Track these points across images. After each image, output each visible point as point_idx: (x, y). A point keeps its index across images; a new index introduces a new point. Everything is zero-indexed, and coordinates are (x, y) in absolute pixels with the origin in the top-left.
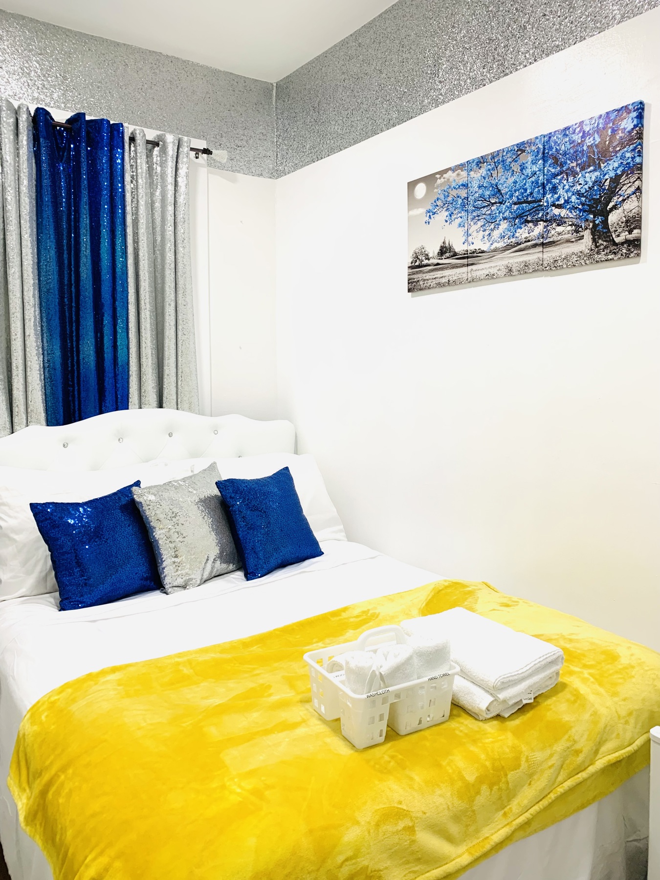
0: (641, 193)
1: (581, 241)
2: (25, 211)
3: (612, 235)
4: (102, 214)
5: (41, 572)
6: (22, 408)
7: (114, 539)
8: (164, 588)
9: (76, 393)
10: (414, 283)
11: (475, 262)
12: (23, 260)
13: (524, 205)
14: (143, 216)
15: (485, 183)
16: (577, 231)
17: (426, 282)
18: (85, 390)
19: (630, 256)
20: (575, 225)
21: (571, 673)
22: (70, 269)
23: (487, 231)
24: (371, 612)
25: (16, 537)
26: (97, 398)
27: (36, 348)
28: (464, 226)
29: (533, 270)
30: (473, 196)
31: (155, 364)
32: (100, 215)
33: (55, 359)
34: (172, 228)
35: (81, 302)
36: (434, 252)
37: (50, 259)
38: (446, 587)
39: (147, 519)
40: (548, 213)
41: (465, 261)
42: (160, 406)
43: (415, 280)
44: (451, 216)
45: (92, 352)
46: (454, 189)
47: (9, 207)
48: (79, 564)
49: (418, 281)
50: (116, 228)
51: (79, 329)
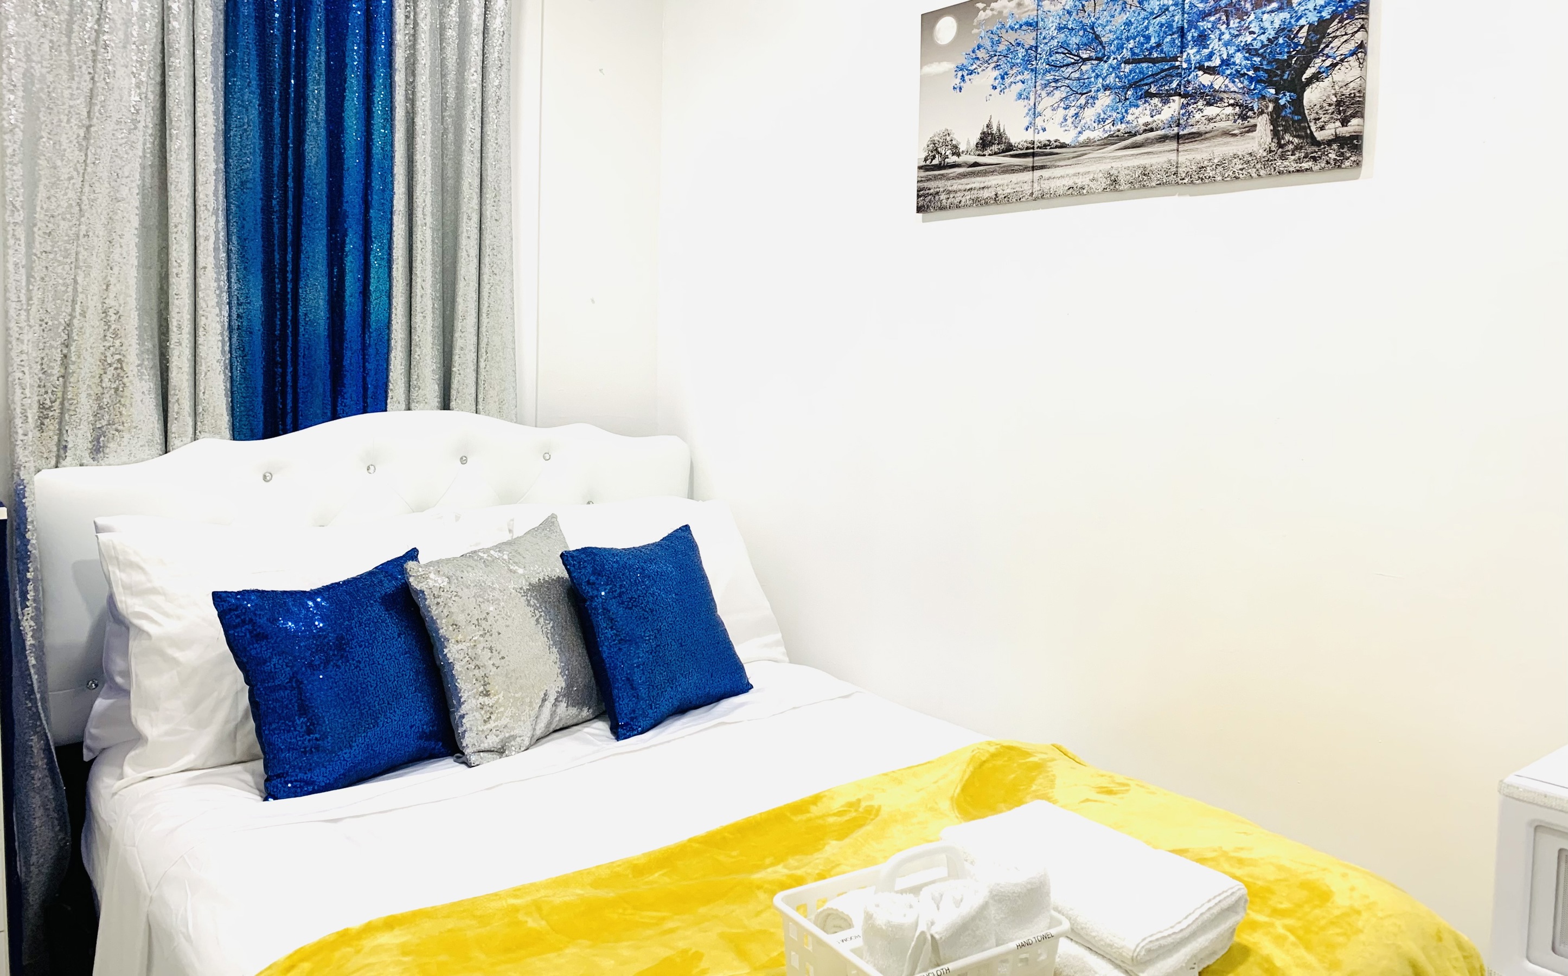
0: (1366, 54)
1: (1250, 134)
2: (205, 32)
3: (1309, 127)
4: (349, 44)
5: (227, 722)
6: (187, 405)
7: (371, 662)
8: (463, 754)
9: (289, 378)
10: (930, 197)
11: (1048, 164)
12: (199, 125)
13: (1144, 65)
14: (426, 53)
15: (1070, 22)
16: (1244, 117)
17: (952, 196)
18: (306, 373)
19: (1343, 166)
20: (1240, 106)
21: (1253, 926)
22: (285, 147)
23: (1073, 109)
24: (864, 804)
25: (178, 654)
26: (328, 388)
27: (217, 292)
28: (1028, 98)
29: (1158, 182)
30: (1046, 43)
31: (438, 327)
32: (346, 47)
33: (252, 314)
34: (477, 77)
35: (304, 208)
36: (968, 142)
37: (249, 126)
38: (994, 756)
39: (434, 622)
40: (1189, 82)
41: (1028, 161)
42: (446, 405)
43: (932, 191)
44: (1003, 78)
45: (321, 302)
46: (1010, 31)
47: (175, 24)
48: (304, 709)
49: (937, 193)
50: (374, 72)
51: (300, 258)
